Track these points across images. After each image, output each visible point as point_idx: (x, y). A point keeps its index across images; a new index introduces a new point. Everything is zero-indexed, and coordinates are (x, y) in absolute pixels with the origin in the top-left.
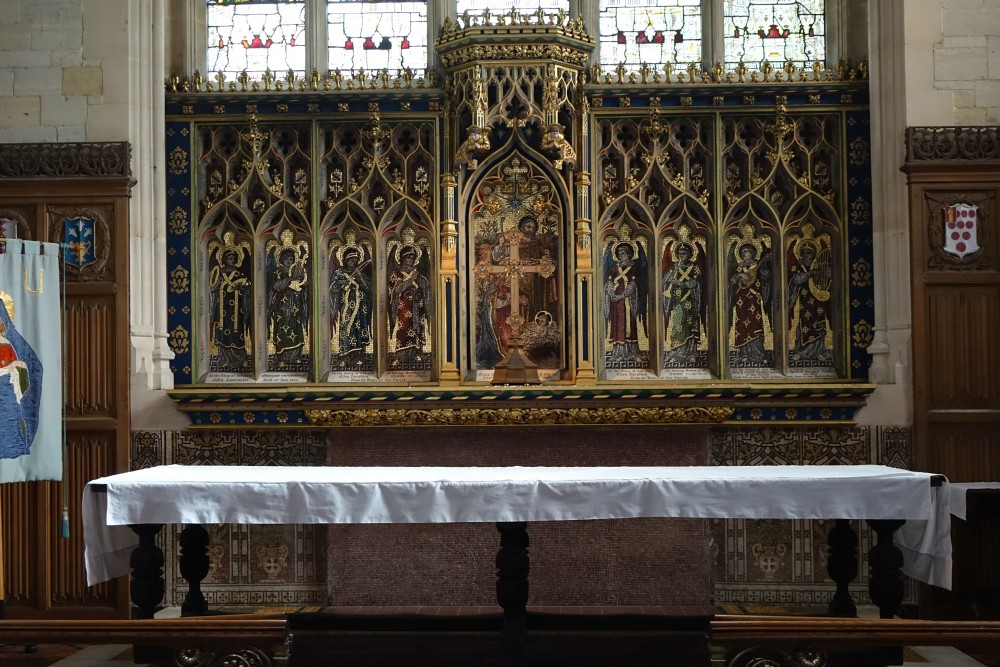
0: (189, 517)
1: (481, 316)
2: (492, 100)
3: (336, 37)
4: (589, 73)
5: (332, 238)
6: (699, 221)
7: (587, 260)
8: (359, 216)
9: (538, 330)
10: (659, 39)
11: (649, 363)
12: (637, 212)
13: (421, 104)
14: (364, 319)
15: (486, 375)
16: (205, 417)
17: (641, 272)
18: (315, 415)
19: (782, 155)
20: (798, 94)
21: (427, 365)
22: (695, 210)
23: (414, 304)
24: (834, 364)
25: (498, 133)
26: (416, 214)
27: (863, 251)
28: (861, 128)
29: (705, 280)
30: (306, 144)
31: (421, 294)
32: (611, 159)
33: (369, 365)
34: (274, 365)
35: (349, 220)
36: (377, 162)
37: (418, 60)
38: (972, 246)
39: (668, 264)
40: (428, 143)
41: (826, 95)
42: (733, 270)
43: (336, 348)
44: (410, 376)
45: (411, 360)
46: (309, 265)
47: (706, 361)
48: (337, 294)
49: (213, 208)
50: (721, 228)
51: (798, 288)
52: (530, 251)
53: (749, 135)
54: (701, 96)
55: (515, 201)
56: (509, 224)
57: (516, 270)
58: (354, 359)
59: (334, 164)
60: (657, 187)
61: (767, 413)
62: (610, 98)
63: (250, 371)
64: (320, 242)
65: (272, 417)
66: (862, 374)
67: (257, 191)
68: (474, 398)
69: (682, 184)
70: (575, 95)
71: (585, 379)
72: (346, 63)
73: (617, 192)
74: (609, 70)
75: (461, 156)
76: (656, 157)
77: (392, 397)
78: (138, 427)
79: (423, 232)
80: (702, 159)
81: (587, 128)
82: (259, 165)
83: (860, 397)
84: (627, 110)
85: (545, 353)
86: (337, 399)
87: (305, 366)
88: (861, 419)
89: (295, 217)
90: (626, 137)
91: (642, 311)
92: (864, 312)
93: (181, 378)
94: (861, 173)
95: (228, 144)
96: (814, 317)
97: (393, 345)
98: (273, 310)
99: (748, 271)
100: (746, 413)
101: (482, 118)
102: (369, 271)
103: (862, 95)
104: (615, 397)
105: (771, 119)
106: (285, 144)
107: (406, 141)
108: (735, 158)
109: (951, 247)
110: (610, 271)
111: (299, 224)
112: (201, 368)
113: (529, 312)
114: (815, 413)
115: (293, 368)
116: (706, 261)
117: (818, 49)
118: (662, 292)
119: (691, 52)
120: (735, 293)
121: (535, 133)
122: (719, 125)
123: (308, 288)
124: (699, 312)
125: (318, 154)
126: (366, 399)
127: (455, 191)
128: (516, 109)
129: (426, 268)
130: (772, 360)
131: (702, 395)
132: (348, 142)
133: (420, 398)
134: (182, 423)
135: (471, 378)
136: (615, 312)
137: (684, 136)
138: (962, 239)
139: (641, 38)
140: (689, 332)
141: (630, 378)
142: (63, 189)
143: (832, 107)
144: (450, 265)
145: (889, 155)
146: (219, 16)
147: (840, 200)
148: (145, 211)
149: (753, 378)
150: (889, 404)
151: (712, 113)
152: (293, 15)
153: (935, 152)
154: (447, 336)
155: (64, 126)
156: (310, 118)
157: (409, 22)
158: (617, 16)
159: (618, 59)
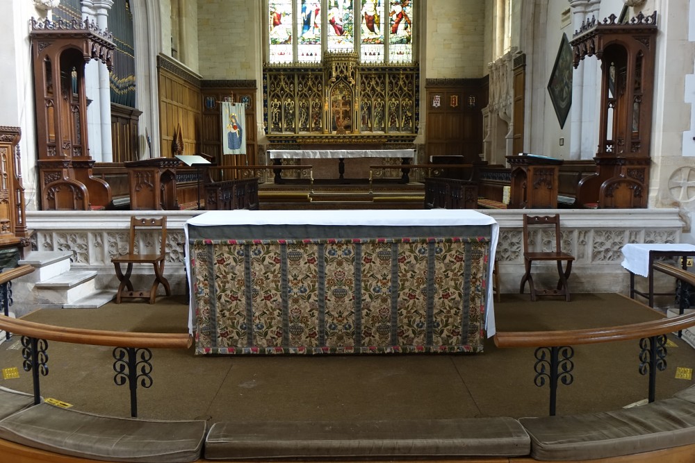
0: (285, 157)
1: (333, 119)
2: (336, 70)
3: (300, 53)
4: (358, 63)
5: (300, 100)
6: (383, 98)
7: (357, 107)
8: (306, 96)
9: (346, 122)
10: (374, 54)
11: (371, 130)
12: (368, 95)
13: (320, 70)
14: (307, 119)
15: (334, 133)
16: (274, 141)
17: (369, 109)
18: (298, 141)
19: (401, 83)
20: (405, 69)
21: (321, 130)
22: (382, 95)
23: (319, 116)
24: (412, 131)
25: (337, 78)
26: (319, 95)
27: (417, 105)
28: (418, 77)
29: (383, 111)
30: (293, 78)
31: (319, 114)
32: (363, 83)
33: (308, 130)
34: (286, 130)
35: (304, 96)
36: (310, 83)
37: (318, 59)
38: (439, 105)
39: (375, 107)
40: (321, 79)
41: (411, 70)
42: (390, 109)
43: (300, 126)
44: (317, 132)
45: (317, 129)
46: (294, 107)
47: (383, 129)
48: (300, 114)
49: (272, 94)
50: (387, 99)
51: (404, 113)
52: (345, 104)
53: (394, 78)
54: (383, 69)
55: (341, 92)
56: (340, 98)
57: (341, 109)
58: (305, 129)
59: (300, 83)
60: (373, 89)
61: (395, 141)
62: (363, 69)
63: (281, 131)
64: (297, 101)
65: (288, 141)
66: (416, 132)
67: (282, 89)
68: (332, 137)
69: (378, 89)
70: (355, 68)
71: (356, 133)
72: (304, 60)
73: (364, 90)
74: (363, 62)
75: (329, 82)
76: (373, 83)
77: (315, 137)
78: (259, 143)
79: (320, 100)
80: (383, 83)
81: (358, 76)
82: (282, 83)
83: (414, 137)
84: (366, 72)
85: (348, 127)
86: (303, 137)
87: (294, 130)
88: (414, 142)
89: (291, 96)
90: (366, 78)
91: (369, 118)
92: (417, 119)
93: (267, 133)
94: (418, 87)
95: (275, 78)
96: (408, 119)
97: (313, 125)
98: (286, 117)
99: (393, 109)
100: (390, 141)
101: (334, 74)
102: (308, 108)
103: (418, 70)
104: (362, 137)
105: (399, 74)
106: (289, 78)
107: (316, 78)
108: (391, 83)
109: (434, 105)
110: (362, 109)
111: (292, 98)
112: (269, 131)
113: (344, 118)
114: (405, 141)
115: (290, 131)
116: (384, 106)
117: (410, 57)
118: (374, 114)
119: (382, 58)
120: (390, 114)
121: (346, 78)
122: (387, 76)
123: (294, 112)
124: (382, 118)
125: (296, 81)
126: (309, 137)
127: (328, 90)
128: (342, 72)
129: (321, 108)
130: (398, 129)
131: (381, 136)
132: (303, 78)
133: (321, 137)
134: (269, 143)
135: (331, 133)
136: (363, 118)
137: (379, 78)
138: (437, 103)
139: (370, 54)
140: (380, 123)
141: (366, 133)
142: (242, 90)
143: (412, 72)
144: (326, 107)
145: (422, 84)
146: (272, 47)
147: (414, 93)
148: (259, 95)
149: (393, 133)
150: (421, 139)
151: (386, 73)
152: (290, 47)
153: (432, 84)
154: (326, 123)
155: (241, 75)
156: (295, 73)
157: (317, 49)
158: (365, 48)
159: (365, 59)
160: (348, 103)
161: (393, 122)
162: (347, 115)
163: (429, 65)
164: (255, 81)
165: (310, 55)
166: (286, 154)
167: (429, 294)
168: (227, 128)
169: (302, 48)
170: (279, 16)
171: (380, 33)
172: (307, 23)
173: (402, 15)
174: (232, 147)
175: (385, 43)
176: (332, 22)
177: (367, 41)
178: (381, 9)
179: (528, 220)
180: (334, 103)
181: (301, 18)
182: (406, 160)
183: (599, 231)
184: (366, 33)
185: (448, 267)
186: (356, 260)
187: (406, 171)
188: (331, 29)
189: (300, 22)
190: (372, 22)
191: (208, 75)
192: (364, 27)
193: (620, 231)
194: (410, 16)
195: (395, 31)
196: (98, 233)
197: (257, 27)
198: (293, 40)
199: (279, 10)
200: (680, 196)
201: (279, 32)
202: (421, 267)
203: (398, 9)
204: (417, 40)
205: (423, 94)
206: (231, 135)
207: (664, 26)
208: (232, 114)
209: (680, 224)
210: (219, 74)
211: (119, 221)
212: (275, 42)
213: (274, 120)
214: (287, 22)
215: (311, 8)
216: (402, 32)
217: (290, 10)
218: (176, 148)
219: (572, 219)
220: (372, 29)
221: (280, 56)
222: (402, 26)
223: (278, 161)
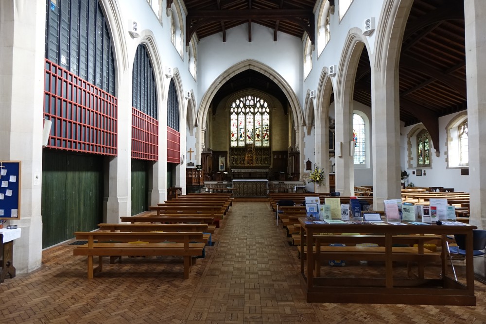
1: (248, 161)
2: (249, 148)
6: (261, 155)
7: (254, 158)
10: (259, 144)
13: (244, 148)
14: (241, 161)
15: (248, 165)
16: (232, 167)
19: (266, 152)
21: (245, 164)
23: (244, 160)
24: (269, 164)
25: (249, 150)
26: (244, 155)
27: (270, 158)
28: (270, 150)
32: (256, 152)
34: (235, 164)
35: (240, 155)
36: (242, 152)
37: (244, 145)
39: (259, 158)
40: (245, 150)
45: (243, 164)
46: (237, 158)
47: (261, 164)
48: (239, 160)
49: (232, 154)
51: (267, 160)
55: (250, 154)
56: (250, 156)
57: (250, 158)
58: (240, 164)
59: (239, 152)
62: (256, 148)
65: (236, 167)
70: (254, 148)
71: (254, 165)
72: (240, 145)
73: (256, 154)
75: (247, 152)
76: (259, 152)
80: (261, 152)
81: (254, 150)
82: (234, 152)
83: (269, 166)
85: (252, 163)
86: (240, 166)
87: (237, 164)
88: (269, 168)
89: (237, 155)
90: (257, 150)
91: (258, 161)
92: (270, 161)
94: (270, 153)
95: (232, 150)
98: (235, 161)
99: (264, 158)
100: (263, 167)
102: (241, 158)
103: (271, 148)
105: (265, 149)
106: (236, 150)
107: (243, 150)
108: (263, 151)
110: (256, 158)
112: (231, 164)
114: (267, 167)
116: (261, 158)
117: (268, 145)
119: (261, 145)
120: (263, 160)
121: (251, 150)
124: (261, 161)
126: (242, 166)
127: (246, 154)
129: (244, 158)
130: (265, 164)
131: (260, 166)
132: (240, 150)
133: (245, 166)
136: (256, 161)
137: (260, 150)
138: (275, 157)
141: (257, 165)
142: (224, 154)
143: (268, 149)
144: (246, 158)
145: (272, 152)
146: (232, 142)
147: (269, 155)
148: (228, 155)
149: (264, 165)
150: (271, 167)
151: (262, 149)
152: (236, 142)
153: (275, 152)
154: (246, 162)
155: (224, 150)
156: (238, 149)
157: (244, 143)
158: (256, 143)
159: (256, 145)
160: (252, 157)
161: (264, 162)
162: (252, 160)
163: (273, 147)
164: (227, 152)
165: (242, 144)
166: (236, 170)
167: (261, 189)
168: (220, 164)
169: (240, 143)
170: (234, 134)
171: (260, 138)
172: (241, 136)
173: (266, 134)
174: (221, 169)
175: (262, 141)
176: (248, 136)
177: (257, 141)
178: (261, 132)
179: (279, 182)
180: (248, 157)
181: (239, 134)
182: (267, 172)
183: (291, 184)
184: (257, 139)
185: (263, 186)
186: (252, 185)
187: (267, 175)
188: (247, 138)
189: (239, 136)
190: (258, 136)
191: (215, 150)
192: (256, 137)
193: (294, 184)
194: (268, 134)
195: (264, 138)
196: (212, 184)
197: (228, 137)
198: (237, 140)
199: (234, 133)
200: (304, 179)
201: (234, 138)
202: (259, 186)
203: (265, 132)
204: (270, 140)
205: (272, 155)
206: (221, 165)
207: (300, 152)
208: (222, 160)
209: (303, 183)
210: (218, 150)
211: (215, 182)
212: (232, 141)
213: (232, 161)
214: (236, 136)
215: (242, 132)
216: (266, 138)
217: (236, 132)
218: (210, 169)
219: (286, 182)
220: (258, 138)
221: (234, 144)
222: (266, 137)
223: (234, 172)
